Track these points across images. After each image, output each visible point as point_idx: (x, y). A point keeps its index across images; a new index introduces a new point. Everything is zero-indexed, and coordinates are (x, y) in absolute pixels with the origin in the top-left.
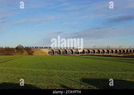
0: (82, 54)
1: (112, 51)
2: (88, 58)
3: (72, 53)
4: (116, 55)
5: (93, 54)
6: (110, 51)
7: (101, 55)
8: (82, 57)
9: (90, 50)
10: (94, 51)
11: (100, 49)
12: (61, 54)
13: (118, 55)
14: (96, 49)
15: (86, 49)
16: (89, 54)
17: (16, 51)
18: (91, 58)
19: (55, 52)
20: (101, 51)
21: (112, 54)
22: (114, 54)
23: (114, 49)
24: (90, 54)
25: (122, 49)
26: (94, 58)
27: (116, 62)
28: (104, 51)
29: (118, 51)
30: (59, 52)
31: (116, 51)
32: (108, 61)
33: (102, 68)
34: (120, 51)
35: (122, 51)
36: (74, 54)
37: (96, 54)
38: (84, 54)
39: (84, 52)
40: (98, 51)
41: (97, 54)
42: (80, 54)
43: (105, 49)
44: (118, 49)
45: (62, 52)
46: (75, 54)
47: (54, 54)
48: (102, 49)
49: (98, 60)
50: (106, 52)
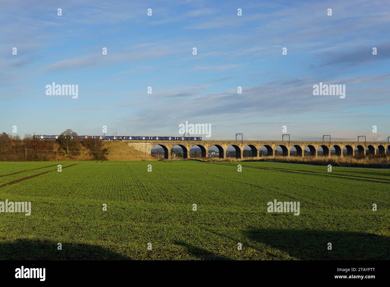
0: (249, 158)
1: (337, 148)
2: (265, 168)
3: (221, 155)
4: (348, 161)
5: (282, 157)
6: (331, 148)
7: (305, 160)
8: (249, 167)
9: (273, 147)
10: (284, 148)
11: (302, 143)
12: (189, 157)
13: (355, 161)
14: (289, 142)
15: (261, 142)
16: (270, 157)
17: (56, 147)
18: (275, 169)
19: (169, 152)
20: (303, 148)
21: (335, 158)
22: (343, 158)
23: (341, 143)
24: (273, 157)
25: (365, 143)
26: (283, 170)
27: (349, 182)
28: (312, 148)
29: (354, 148)
30: (182, 152)
31: (349, 148)
32: (325, 179)
33: (307, 200)
34: (360, 148)
35: (366, 149)
36: (225, 156)
37: (289, 157)
38: (255, 158)
39: (253, 151)
40: (295, 149)
41: (293, 158)
42: (242, 158)
43: (316, 143)
44: (353, 143)
45: (191, 150)
46: (227, 156)
47: (166, 157)
48: (307, 142)
49: (296, 174)
50: (318, 152)
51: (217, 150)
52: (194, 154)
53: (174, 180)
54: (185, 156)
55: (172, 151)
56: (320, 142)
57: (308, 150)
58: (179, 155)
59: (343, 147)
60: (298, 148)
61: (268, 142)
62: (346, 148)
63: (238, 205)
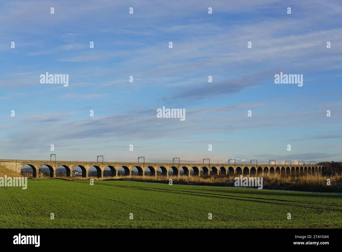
0: (109, 178)
1: (185, 169)
2: (125, 187)
3: (84, 175)
4: (197, 180)
5: (138, 177)
6: (180, 169)
7: (159, 179)
8: (110, 185)
9: (130, 168)
10: (139, 169)
11: (155, 164)
12: (55, 176)
13: (202, 180)
14: (144, 164)
15: (119, 164)
16: (128, 177)
18: (134, 187)
19: (37, 171)
20: (156, 169)
21: (185, 178)
22: (191, 178)
23: (189, 165)
24: (130, 177)
25: (209, 165)
26: (141, 188)
27: (200, 198)
28: (164, 169)
29: (200, 169)
30: (49, 172)
31: (195, 169)
32: (178, 195)
33: (166, 214)
34: (205, 169)
35: (210, 170)
36: (87, 176)
37: (144, 177)
38: (114, 178)
39: (112, 171)
40: (149, 170)
41: (149, 178)
42: (103, 178)
43: (167, 164)
44: (199, 165)
45: (57, 170)
46: (89, 176)
47: (35, 175)
48: (159, 164)
49: (152, 192)
50: (169, 172)
51: (80, 170)
52: (60, 173)
53: (46, 196)
54: (52, 175)
55: (40, 170)
56: (171, 164)
57: (160, 170)
58: (46, 174)
59: (190, 169)
60: (152, 169)
61: (125, 163)
62: (193, 170)
63: (106, 219)
